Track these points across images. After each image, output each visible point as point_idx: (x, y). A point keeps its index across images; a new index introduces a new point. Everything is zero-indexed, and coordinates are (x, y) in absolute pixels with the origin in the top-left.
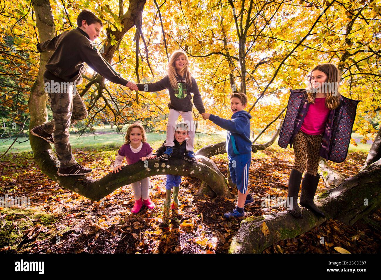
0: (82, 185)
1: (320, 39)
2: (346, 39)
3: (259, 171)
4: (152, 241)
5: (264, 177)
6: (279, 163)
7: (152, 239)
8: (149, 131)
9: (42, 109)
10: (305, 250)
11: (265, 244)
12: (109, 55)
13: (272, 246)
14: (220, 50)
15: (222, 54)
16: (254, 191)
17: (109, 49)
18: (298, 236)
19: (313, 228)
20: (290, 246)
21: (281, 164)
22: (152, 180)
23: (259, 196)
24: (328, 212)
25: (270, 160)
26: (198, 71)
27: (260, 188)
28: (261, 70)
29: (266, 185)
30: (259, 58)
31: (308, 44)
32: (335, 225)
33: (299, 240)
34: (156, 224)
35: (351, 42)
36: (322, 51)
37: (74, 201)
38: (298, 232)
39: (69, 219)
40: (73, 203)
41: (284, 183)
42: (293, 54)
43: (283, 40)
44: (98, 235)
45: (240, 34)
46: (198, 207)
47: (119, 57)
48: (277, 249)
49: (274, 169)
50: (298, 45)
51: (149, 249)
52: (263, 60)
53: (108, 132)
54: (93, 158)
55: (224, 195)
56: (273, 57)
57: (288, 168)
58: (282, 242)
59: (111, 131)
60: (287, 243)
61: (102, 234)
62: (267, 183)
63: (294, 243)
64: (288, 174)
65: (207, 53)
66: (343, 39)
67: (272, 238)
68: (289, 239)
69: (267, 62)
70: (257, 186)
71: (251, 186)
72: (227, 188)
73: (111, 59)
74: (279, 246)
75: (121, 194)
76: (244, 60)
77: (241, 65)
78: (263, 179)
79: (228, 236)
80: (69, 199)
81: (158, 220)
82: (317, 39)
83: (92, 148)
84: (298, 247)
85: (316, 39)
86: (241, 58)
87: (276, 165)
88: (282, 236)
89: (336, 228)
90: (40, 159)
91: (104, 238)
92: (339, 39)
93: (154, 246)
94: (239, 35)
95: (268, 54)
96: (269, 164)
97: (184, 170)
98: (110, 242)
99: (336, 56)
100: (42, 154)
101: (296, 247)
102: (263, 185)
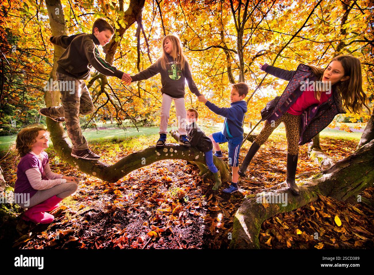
0: (99, 169)
1: (316, 30)
2: (341, 30)
3: (258, 159)
4: (164, 217)
5: (262, 164)
6: (276, 152)
7: (163, 215)
8: (148, 125)
9: (57, 103)
10: (301, 221)
11: (266, 216)
12: (112, 51)
13: (272, 218)
14: (219, 43)
15: (220, 47)
16: (253, 175)
17: (112, 45)
18: (295, 210)
19: (309, 204)
20: (287, 218)
21: (278, 152)
22: (157, 168)
23: (258, 179)
24: (322, 190)
25: (267, 149)
26: (196, 65)
27: (259, 173)
28: (258, 62)
29: (265, 171)
30: (256, 50)
31: (303, 36)
32: (328, 201)
33: (295, 214)
34: (166, 203)
35: (347, 32)
36: (317, 42)
37: (88, 187)
38: (294, 206)
39: (87, 201)
40: (87, 188)
41: (281, 169)
42: (289, 45)
43: (279, 32)
44: (116, 213)
45: (238, 27)
46: (203, 189)
47: (121, 53)
48: (276, 220)
49: (271, 156)
50: (294, 37)
51: (162, 223)
52: (260, 52)
53: (109, 127)
54: (98, 150)
55: (226, 179)
56: (270, 49)
57: (284, 155)
58: (280, 215)
59: (111, 126)
60: (285, 215)
61: (119, 212)
62: (266, 169)
63: (291, 215)
64: (285, 161)
65: (206, 47)
66: (338, 30)
67: (272, 210)
68: (286, 213)
69: (264, 54)
70: (256, 171)
71: (250, 171)
72: (228, 173)
73: (114, 55)
74: (277, 218)
75: (130, 180)
76: (242, 52)
77: (240, 57)
78: (261, 165)
79: (232, 212)
80: (83, 185)
81: (167, 200)
82: (313, 30)
83: (96, 142)
84: (295, 219)
85: (311, 30)
86: (239, 51)
87: (273, 153)
88: (280, 209)
89: (329, 203)
90: (60, 147)
91: (122, 215)
92: (335, 29)
93: (166, 220)
94: (237, 29)
95: (264, 46)
96: (267, 152)
97: (189, 155)
98: (127, 218)
99: (331, 46)
100: (60, 142)
101: (293, 218)
102: (261, 171)
